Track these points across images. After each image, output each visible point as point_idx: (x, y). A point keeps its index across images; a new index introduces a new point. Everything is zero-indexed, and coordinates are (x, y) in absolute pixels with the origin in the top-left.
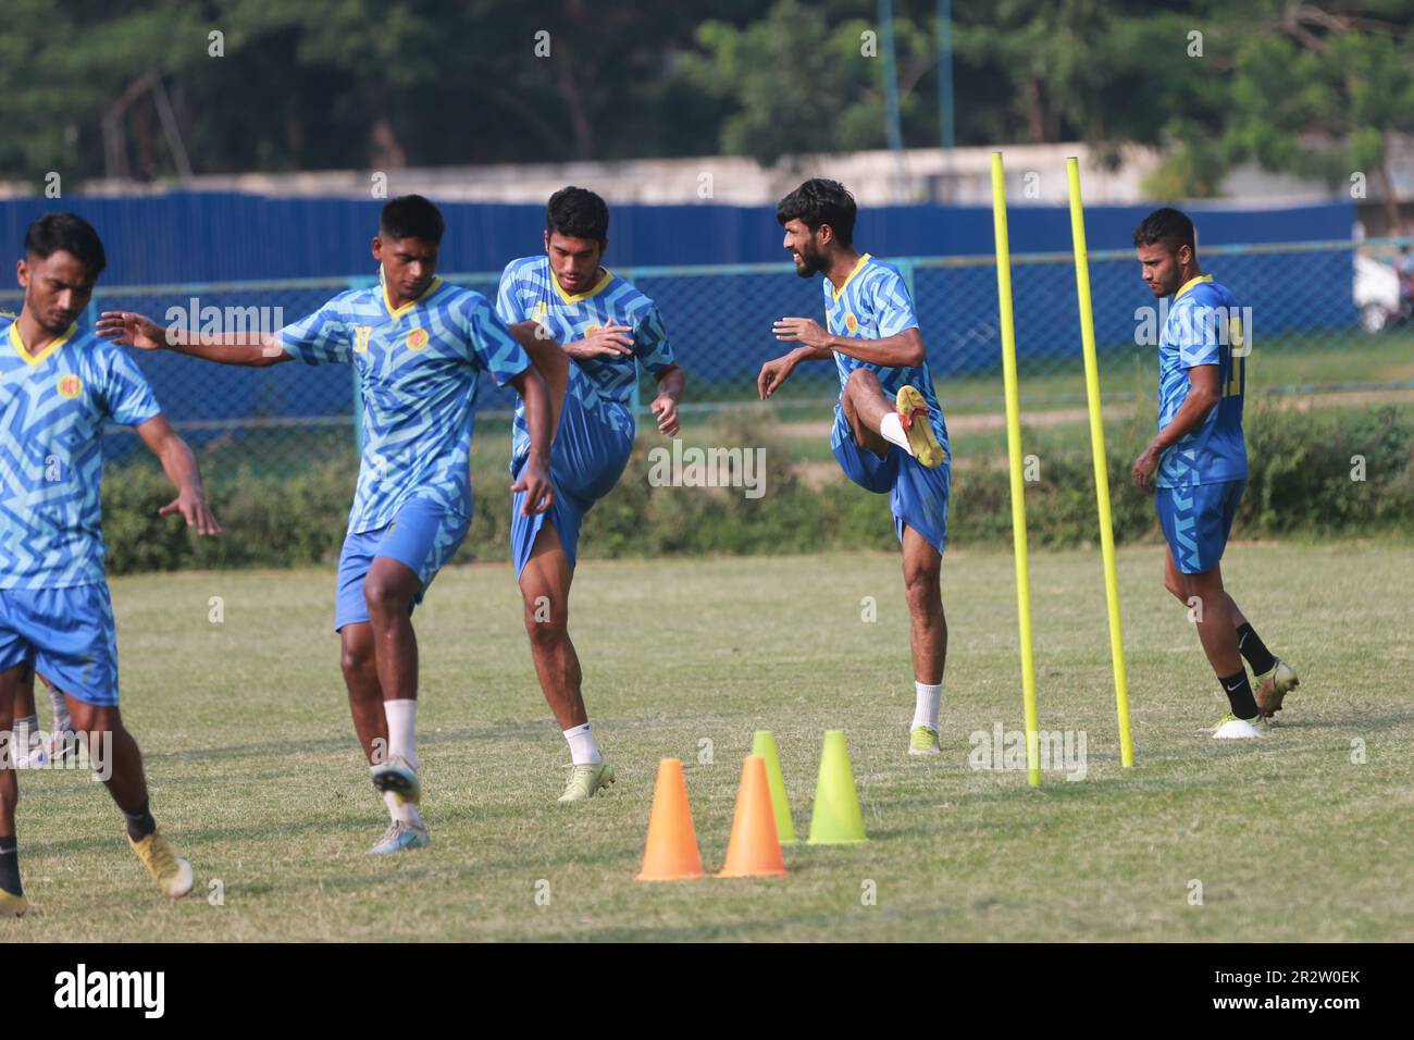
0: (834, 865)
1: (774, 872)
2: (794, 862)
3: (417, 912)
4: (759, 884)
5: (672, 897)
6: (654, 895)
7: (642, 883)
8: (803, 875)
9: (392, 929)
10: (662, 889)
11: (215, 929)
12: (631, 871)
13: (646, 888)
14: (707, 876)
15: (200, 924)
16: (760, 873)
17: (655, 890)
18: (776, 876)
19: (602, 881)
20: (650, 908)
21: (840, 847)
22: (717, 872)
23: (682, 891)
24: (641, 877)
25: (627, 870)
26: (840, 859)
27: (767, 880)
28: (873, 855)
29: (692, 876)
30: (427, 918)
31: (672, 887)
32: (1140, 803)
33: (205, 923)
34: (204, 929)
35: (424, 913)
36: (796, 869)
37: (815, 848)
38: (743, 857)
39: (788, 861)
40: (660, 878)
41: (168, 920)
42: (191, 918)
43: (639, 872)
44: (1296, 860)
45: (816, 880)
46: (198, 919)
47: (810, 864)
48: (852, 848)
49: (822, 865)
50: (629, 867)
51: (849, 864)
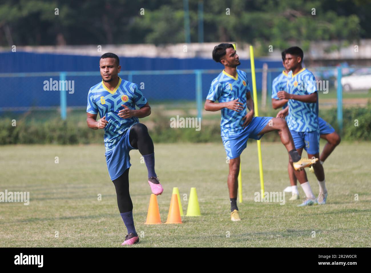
0: (194, 221)
1: (179, 223)
2: (184, 220)
3: (91, 231)
4: (176, 226)
5: (155, 228)
6: (150, 228)
7: (146, 225)
8: (186, 224)
9: (86, 235)
10: (152, 226)
11: (41, 234)
12: (143, 222)
13: (148, 226)
14: (162, 223)
15: (37, 232)
16: (176, 223)
17: (150, 227)
18: (180, 224)
19: (136, 224)
20: (150, 231)
21: (195, 217)
22: (165, 222)
23: (157, 227)
24: (146, 223)
25: (142, 221)
26: (195, 220)
27: (178, 224)
28: (203, 219)
29: (159, 223)
30: (94, 232)
31: (154, 226)
32: (268, 207)
33: (39, 233)
34: (39, 234)
35: (93, 231)
36: (184, 222)
37: (188, 217)
38: (171, 219)
39: (182, 220)
40: (151, 224)
41: (29, 231)
42: (35, 231)
43: (145, 222)
44: (310, 222)
45: (190, 225)
46: (37, 231)
47: (188, 221)
48: (197, 217)
49: (191, 221)
50: (143, 221)
51: (198, 221)
